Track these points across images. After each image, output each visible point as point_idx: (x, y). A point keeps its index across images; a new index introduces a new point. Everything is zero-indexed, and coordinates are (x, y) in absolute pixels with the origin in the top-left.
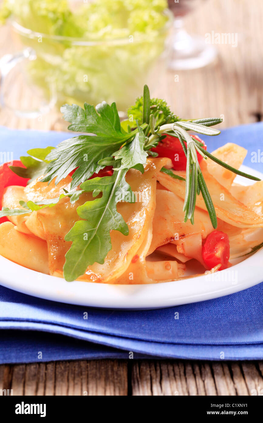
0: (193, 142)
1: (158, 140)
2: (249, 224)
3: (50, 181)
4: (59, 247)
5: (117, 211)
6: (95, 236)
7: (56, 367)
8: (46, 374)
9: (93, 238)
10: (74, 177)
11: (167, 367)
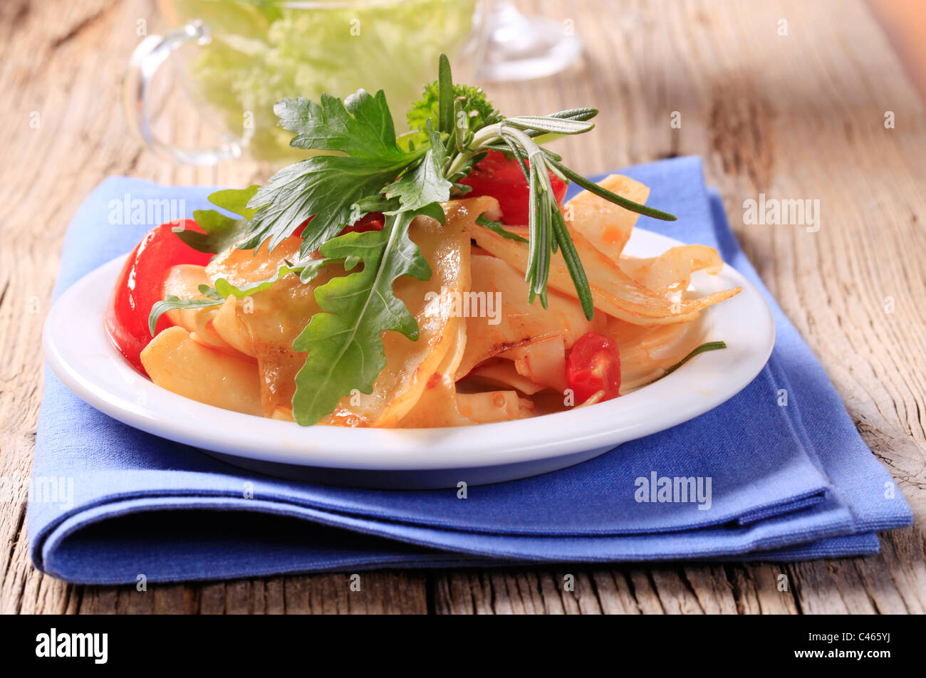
0: (541, 154)
1: (471, 162)
2: (658, 318)
3: (258, 247)
4: (281, 367)
5: (395, 295)
6: (353, 343)
7: (284, 587)
8: (265, 597)
9: (349, 347)
10: (306, 235)
11: (505, 581)
